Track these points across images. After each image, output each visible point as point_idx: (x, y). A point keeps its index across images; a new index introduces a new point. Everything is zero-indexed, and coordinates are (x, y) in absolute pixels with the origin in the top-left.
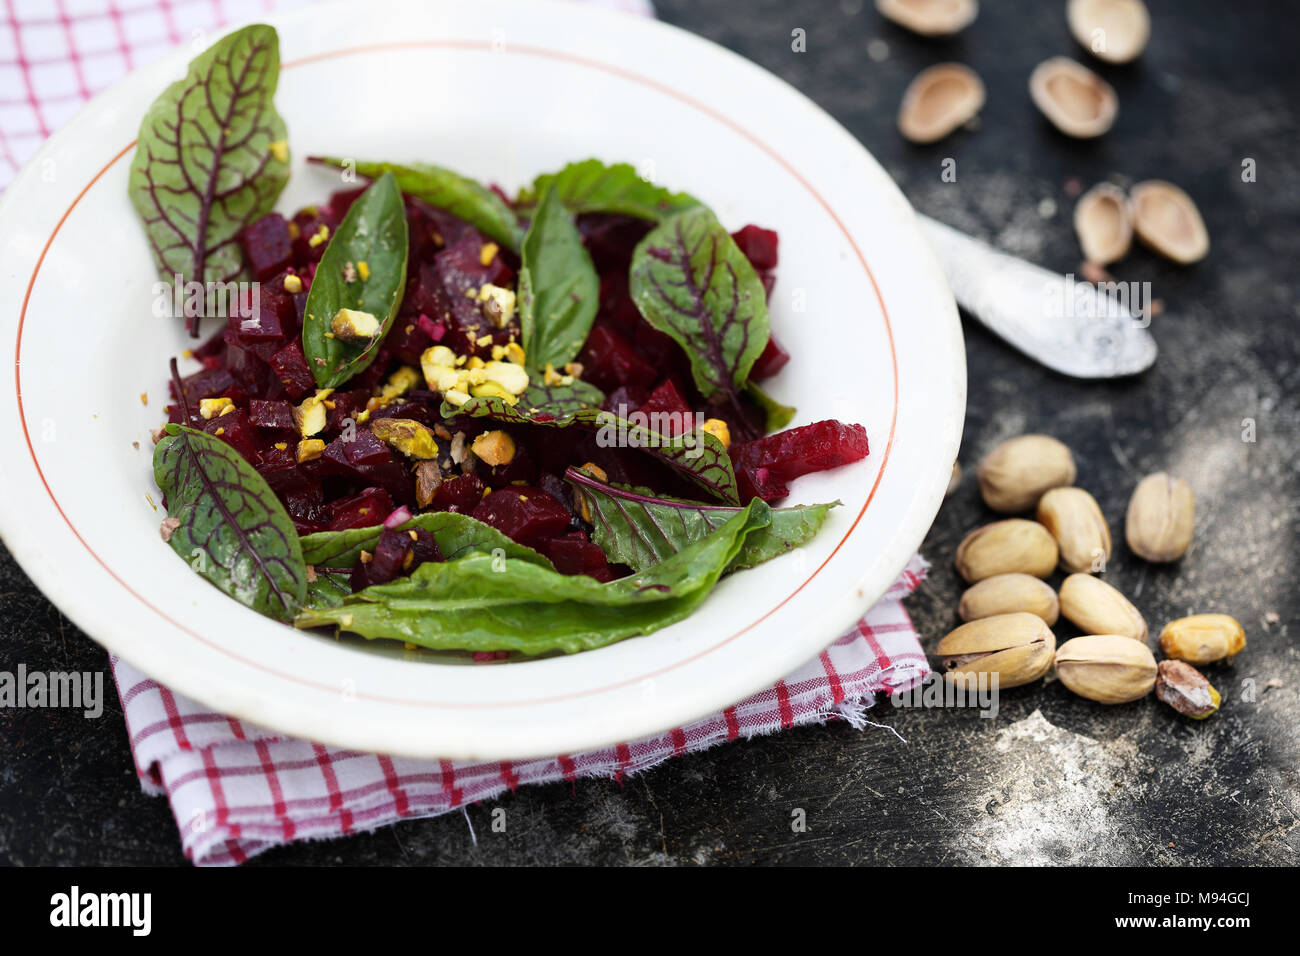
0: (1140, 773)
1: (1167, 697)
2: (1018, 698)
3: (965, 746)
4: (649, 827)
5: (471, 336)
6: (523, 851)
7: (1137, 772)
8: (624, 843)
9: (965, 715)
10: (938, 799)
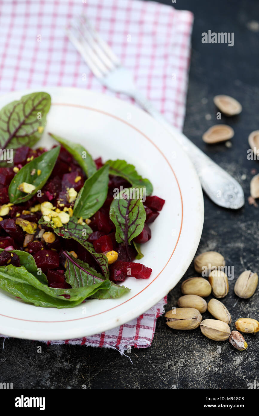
0: (218, 364)
1: (231, 342)
2: (188, 333)
3: (168, 345)
4: (66, 353)
5: (59, 202)
6: (27, 354)
7: (217, 364)
8: (57, 357)
9: (171, 336)
10: (154, 361)
